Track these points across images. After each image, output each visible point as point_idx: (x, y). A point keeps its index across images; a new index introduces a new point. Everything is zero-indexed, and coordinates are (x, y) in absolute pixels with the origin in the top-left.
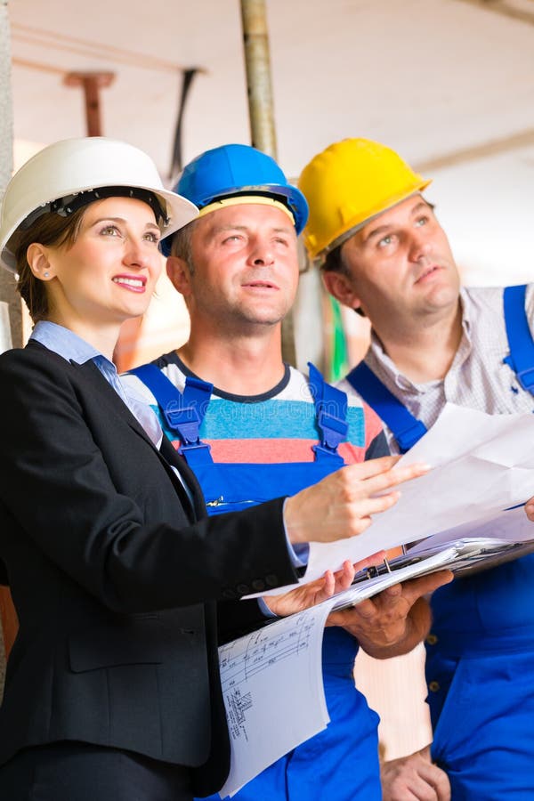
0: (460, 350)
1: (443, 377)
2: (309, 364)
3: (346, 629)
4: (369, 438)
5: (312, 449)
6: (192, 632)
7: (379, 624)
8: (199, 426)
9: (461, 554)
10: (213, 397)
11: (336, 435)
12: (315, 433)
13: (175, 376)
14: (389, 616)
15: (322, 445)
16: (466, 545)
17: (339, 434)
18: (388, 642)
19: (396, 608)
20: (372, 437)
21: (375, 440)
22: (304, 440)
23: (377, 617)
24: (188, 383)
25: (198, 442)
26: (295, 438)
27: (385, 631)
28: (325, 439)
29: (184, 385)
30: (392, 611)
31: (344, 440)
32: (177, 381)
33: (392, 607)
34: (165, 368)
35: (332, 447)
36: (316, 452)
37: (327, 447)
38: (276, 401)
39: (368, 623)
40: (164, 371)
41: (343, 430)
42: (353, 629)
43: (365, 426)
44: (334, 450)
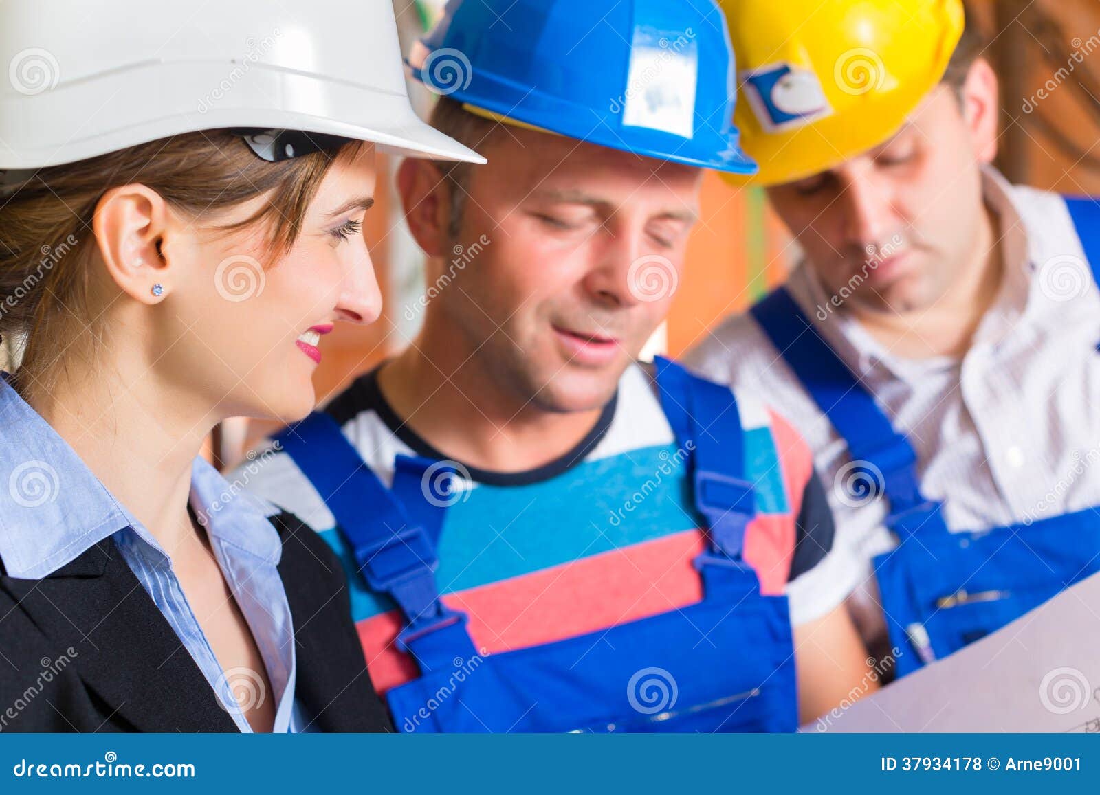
5: (692, 566)
11: (736, 521)
15: (712, 551)
17: (742, 516)
25: (439, 612)
28: (715, 535)
34: (351, 425)
35: (733, 550)
36: (701, 572)
37: (724, 555)
40: (350, 431)
44: (738, 556)
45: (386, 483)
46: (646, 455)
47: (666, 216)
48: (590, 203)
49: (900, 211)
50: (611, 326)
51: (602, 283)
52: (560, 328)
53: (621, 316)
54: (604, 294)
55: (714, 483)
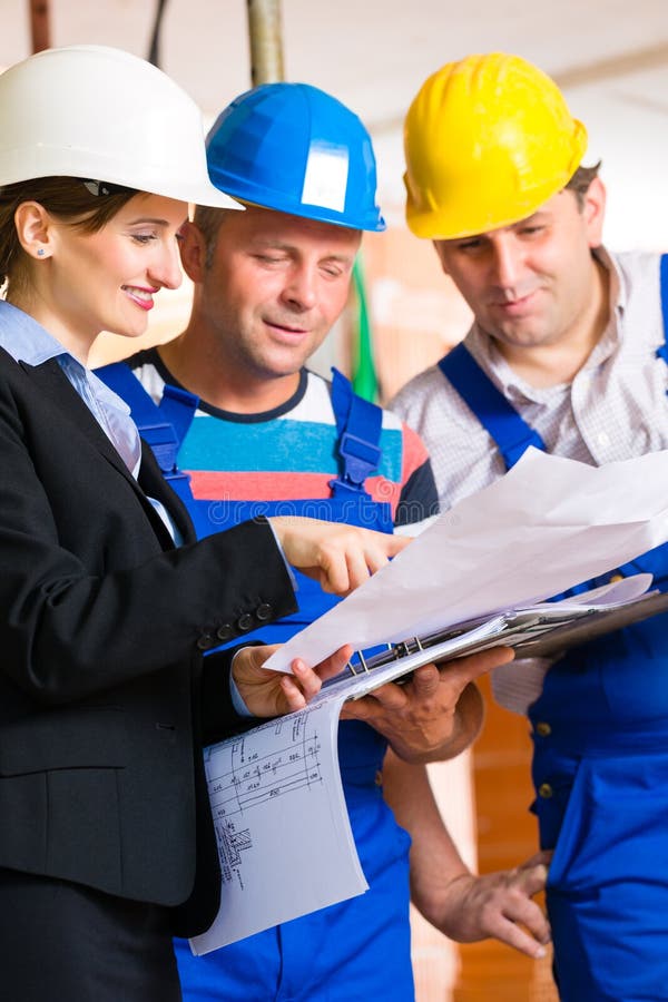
0: (602, 343)
1: (571, 379)
2: (333, 370)
3: (370, 723)
4: (406, 471)
5: (328, 484)
6: (172, 728)
7: (413, 719)
8: (177, 449)
9: (511, 624)
10: (199, 413)
11: (363, 465)
12: (333, 464)
13: (151, 382)
14: (426, 709)
15: (343, 480)
16: (518, 614)
17: (368, 465)
18: (430, 747)
19: (435, 697)
20: (413, 468)
21: (416, 474)
22: (319, 474)
23: (411, 709)
24: (166, 391)
25: (174, 471)
26: (308, 473)
27: (424, 730)
28: (347, 471)
29: (161, 395)
30: (430, 703)
31: (372, 472)
32: (153, 389)
33: (430, 695)
34: (139, 370)
35: (357, 481)
36: (334, 489)
37: (349, 482)
38: (285, 421)
39: (399, 717)
40: (137, 373)
41: (373, 459)
42: (381, 725)
43: (403, 456)
44: (360, 486)
45: (156, 403)
46: (315, 427)
47: (333, 258)
48: (285, 248)
49: (531, 265)
50: (297, 321)
51: (291, 295)
52: (268, 322)
53: (303, 317)
54: (292, 301)
55: (353, 440)
